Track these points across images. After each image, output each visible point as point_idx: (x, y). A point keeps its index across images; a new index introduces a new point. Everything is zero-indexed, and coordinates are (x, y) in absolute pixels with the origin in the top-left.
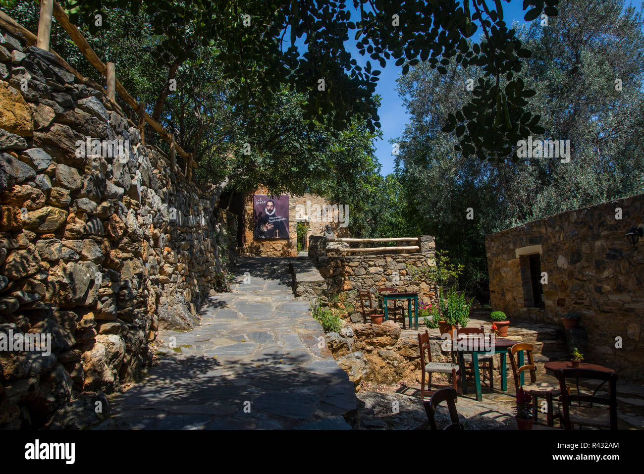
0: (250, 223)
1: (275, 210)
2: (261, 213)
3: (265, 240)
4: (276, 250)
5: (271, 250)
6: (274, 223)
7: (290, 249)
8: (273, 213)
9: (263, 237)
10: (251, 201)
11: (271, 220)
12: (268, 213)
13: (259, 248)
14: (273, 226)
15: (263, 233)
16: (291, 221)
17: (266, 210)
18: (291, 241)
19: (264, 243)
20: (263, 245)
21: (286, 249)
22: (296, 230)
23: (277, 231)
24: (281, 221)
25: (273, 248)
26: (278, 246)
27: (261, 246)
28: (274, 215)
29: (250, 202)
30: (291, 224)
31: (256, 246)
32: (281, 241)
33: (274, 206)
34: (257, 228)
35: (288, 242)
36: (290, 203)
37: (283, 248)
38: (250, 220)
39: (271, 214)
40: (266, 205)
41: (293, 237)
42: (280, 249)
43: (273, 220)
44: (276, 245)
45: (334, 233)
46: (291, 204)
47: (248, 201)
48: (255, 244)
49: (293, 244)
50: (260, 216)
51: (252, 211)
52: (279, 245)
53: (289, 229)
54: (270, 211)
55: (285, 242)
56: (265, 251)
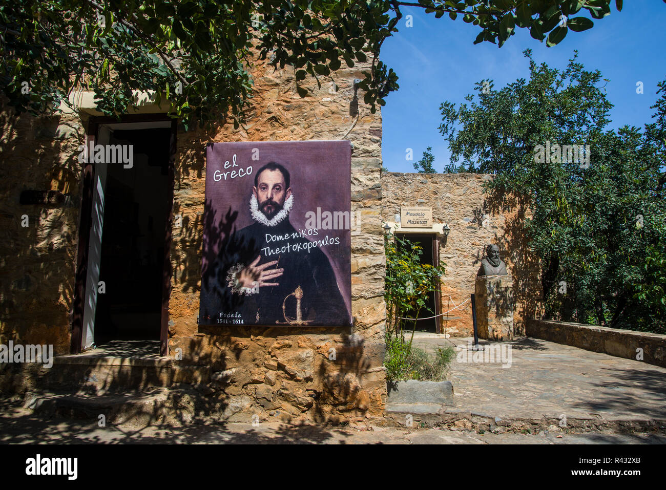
0: (193, 258)
1: (289, 203)
2: (231, 217)
3: (247, 330)
4: (292, 377)
5: (271, 375)
6: (285, 261)
7: (351, 377)
8: (281, 215)
9: (238, 319)
10: (199, 167)
11: (274, 245)
12: (259, 216)
13: (221, 365)
14: (278, 272)
15: (237, 301)
16: (361, 251)
17: (254, 203)
18: (357, 336)
19: (243, 342)
20: (238, 351)
21: (334, 372)
22: (380, 286)
23: (298, 293)
24: (316, 250)
25: (280, 367)
26: (300, 360)
27: (230, 355)
28: (285, 227)
29: (193, 173)
30: (357, 261)
31: (208, 356)
32: (315, 337)
33: (286, 184)
34: (213, 281)
35: (346, 341)
36: (356, 172)
37: (322, 370)
38: (191, 247)
39: (273, 222)
40: (256, 183)
41: (368, 320)
42: (310, 372)
43: (280, 244)
44: (290, 354)
45: (506, 264)
46: (363, 178)
47: (186, 168)
48: (206, 347)
49: (366, 353)
50: (226, 227)
51: (201, 209)
52: (308, 353)
53: (348, 284)
54: (271, 208)
55: (330, 344)
56: (243, 377)
